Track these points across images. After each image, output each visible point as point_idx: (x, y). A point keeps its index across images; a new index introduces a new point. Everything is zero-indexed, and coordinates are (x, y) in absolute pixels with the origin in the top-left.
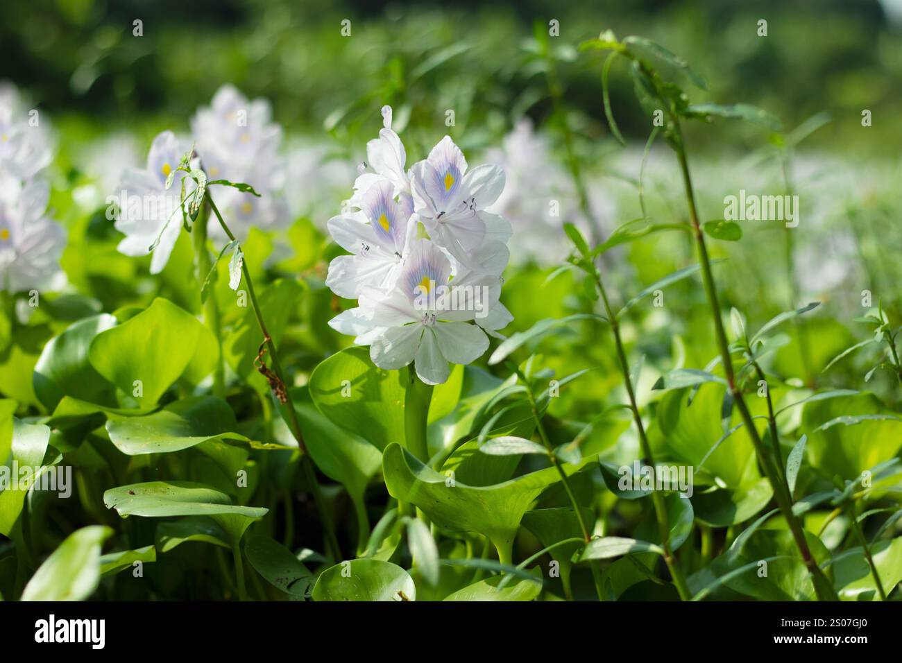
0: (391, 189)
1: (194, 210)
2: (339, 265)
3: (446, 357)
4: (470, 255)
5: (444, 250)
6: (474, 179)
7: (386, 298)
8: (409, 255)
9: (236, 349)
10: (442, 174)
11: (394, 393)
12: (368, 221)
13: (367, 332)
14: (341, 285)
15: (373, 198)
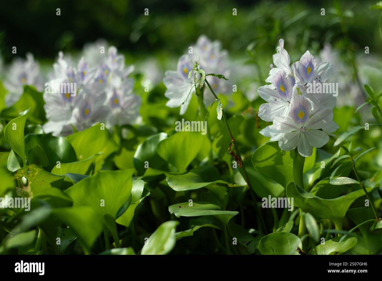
0: (285, 74)
1: (201, 87)
2: (263, 107)
3: (311, 145)
4: (319, 101)
5: (308, 99)
6: (320, 68)
7: (284, 120)
8: (293, 102)
9: (218, 146)
10: (306, 67)
11: (288, 161)
12: (275, 88)
13: (276, 135)
14: (264, 116)
15: (277, 78)
